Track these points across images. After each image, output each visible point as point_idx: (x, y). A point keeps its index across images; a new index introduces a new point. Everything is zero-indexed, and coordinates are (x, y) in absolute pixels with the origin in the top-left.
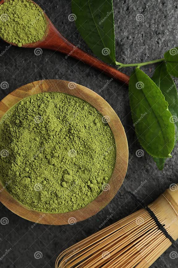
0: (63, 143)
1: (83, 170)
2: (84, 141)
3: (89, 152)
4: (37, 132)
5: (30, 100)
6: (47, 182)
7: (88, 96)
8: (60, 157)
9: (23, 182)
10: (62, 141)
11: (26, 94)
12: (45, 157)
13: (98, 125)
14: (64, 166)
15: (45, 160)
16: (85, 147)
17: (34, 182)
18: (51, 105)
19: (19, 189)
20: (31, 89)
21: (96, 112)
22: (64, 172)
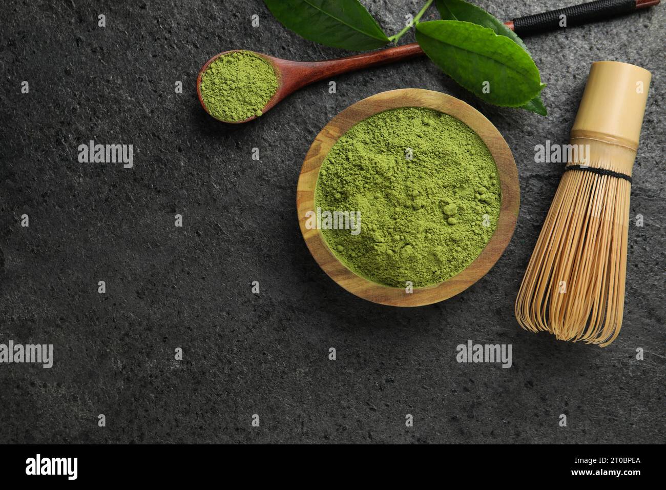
0: (411, 174)
1: (459, 185)
2: (433, 152)
3: (448, 160)
4: (372, 186)
5: (330, 161)
6: (430, 233)
7: (393, 101)
8: (422, 191)
9: (405, 255)
10: (408, 172)
11: (320, 159)
12: (405, 206)
13: (431, 122)
14: (435, 198)
15: (408, 209)
16: (440, 157)
17: (416, 245)
18: (360, 147)
19: (406, 269)
20: (320, 148)
21: (417, 111)
22: (440, 207)
